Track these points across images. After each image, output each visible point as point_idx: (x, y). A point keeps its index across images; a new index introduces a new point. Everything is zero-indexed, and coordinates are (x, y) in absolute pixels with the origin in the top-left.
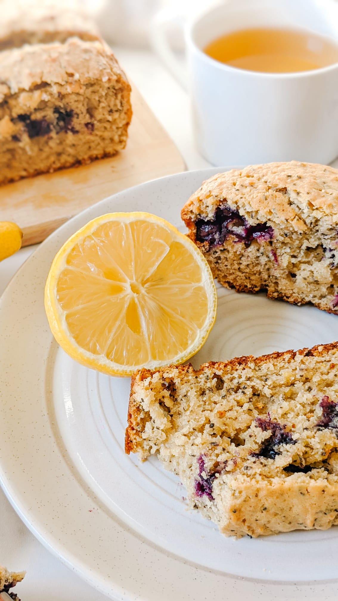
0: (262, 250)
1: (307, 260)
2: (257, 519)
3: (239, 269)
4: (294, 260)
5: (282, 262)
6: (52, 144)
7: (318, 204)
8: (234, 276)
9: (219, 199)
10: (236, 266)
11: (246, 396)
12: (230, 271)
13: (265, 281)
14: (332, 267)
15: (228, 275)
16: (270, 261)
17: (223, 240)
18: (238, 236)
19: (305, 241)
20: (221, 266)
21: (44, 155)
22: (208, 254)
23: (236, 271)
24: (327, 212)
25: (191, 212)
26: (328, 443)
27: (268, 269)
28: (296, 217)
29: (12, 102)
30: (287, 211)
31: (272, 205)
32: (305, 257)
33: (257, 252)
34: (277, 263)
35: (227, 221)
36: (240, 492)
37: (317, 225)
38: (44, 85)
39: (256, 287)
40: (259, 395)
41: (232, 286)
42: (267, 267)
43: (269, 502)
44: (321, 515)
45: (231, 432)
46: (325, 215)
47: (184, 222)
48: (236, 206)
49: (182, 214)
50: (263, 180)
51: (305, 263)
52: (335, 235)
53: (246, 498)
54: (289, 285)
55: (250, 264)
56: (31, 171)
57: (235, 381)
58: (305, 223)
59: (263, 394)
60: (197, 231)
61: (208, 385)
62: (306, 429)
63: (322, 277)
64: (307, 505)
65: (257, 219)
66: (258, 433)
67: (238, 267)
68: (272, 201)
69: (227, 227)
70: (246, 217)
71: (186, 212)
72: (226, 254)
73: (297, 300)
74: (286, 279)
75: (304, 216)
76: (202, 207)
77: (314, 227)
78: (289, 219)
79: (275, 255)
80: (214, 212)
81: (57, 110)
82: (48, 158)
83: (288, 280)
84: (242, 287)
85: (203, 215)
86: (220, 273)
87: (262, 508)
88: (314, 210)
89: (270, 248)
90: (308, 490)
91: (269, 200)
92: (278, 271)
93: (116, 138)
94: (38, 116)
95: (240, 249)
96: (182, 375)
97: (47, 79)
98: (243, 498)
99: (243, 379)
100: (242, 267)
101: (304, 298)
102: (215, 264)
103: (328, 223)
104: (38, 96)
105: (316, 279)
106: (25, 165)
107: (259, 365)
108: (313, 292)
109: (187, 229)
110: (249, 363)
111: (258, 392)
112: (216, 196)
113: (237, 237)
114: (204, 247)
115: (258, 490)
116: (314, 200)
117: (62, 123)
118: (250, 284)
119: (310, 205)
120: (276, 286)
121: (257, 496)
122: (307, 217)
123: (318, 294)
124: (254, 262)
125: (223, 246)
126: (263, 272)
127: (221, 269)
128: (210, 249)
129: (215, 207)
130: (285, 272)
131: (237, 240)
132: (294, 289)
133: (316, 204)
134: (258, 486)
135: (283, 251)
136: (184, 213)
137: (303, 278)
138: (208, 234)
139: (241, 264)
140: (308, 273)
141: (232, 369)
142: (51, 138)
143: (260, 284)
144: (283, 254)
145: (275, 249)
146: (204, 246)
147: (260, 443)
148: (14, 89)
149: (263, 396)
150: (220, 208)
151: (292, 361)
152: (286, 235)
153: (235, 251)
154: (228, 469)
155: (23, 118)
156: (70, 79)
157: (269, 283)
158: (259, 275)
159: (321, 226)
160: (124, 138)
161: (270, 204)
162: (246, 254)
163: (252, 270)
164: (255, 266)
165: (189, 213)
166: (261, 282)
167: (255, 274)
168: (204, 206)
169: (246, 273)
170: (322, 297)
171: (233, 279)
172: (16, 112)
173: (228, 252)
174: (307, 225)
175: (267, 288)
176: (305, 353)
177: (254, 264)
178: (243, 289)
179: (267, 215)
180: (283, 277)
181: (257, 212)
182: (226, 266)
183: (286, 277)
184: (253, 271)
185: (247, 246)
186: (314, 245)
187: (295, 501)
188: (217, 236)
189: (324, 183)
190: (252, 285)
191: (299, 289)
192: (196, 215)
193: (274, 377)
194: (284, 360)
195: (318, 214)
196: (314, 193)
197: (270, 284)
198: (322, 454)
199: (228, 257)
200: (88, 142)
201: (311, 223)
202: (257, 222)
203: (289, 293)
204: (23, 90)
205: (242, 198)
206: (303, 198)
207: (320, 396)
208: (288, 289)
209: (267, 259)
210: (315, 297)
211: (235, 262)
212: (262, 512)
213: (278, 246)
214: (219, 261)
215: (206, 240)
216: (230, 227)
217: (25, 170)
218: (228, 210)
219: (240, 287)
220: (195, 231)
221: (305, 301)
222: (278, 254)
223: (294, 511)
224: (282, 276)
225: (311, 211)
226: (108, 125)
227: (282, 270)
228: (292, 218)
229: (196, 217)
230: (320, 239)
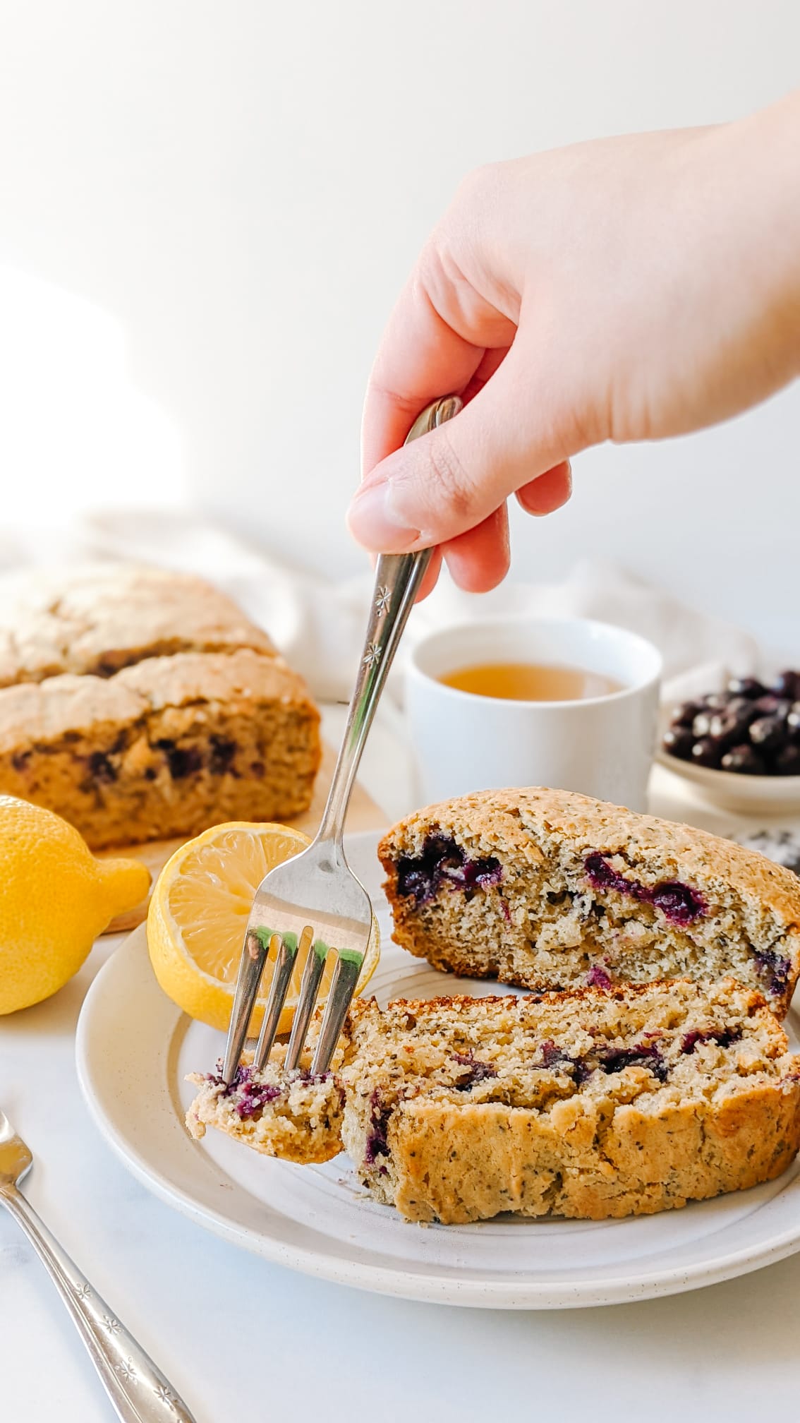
0: (488, 903)
1: (550, 916)
2: (445, 1174)
3: (458, 935)
4: (532, 917)
5: (516, 919)
6: (201, 789)
7: (556, 824)
8: (451, 949)
9: (429, 823)
10: (454, 932)
11: (446, 1038)
12: (445, 941)
13: (495, 954)
14: (583, 922)
15: (442, 948)
16: (499, 920)
17: (436, 889)
18: (455, 880)
19: (545, 883)
20: (433, 934)
21: (186, 806)
22: (414, 915)
23: (454, 941)
24: (568, 833)
25: (392, 847)
26: (543, 1080)
27: (499, 935)
28: (530, 842)
29: (153, 722)
30: (517, 835)
31: (498, 828)
32: (547, 912)
33: (482, 907)
34: (510, 921)
35: (440, 860)
36: (421, 1121)
37: (558, 856)
38: (200, 702)
39: (482, 965)
40: (463, 1041)
41: (450, 970)
42: (496, 930)
43: (459, 1140)
44: (529, 1173)
45: (420, 1069)
46: (565, 837)
47: (381, 864)
48: (451, 831)
49: (380, 848)
50: (489, 802)
51: (548, 921)
52: (582, 870)
53: (428, 1131)
54: (527, 958)
55: (473, 926)
56: (166, 829)
57: (433, 1023)
58: (542, 852)
59: (469, 1039)
60: (400, 879)
61: (396, 1021)
62: (519, 1068)
63: (570, 936)
64: (509, 1149)
65: (480, 849)
66: (454, 1067)
67: (457, 933)
68: (498, 822)
69: (440, 868)
70: (465, 846)
71: (384, 847)
72: (440, 915)
73: (541, 984)
74: (523, 950)
75: (539, 843)
76: (406, 837)
77: (553, 858)
78: (519, 845)
79: (506, 909)
80: (422, 843)
81: (214, 739)
82: (191, 811)
83: (527, 952)
84: (463, 968)
85: (409, 851)
86: (431, 945)
87: (450, 1153)
88: (551, 832)
89: (499, 898)
90: (510, 1123)
91: (494, 821)
92: (511, 935)
93: (295, 792)
94: (186, 744)
95: (458, 904)
96: (361, 1008)
97: (206, 693)
98: (423, 1132)
99: (444, 1019)
100: (462, 932)
101: (550, 980)
102: (425, 932)
103: (569, 848)
104: (191, 715)
105: (562, 942)
106: (158, 820)
107: (468, 1008)
108: (561, 968)
109: (385, 873)
110: (453, 1004)
111: (463, 1037)
112: (425, 820)
113: (454, 883)
114: (409, 904)
115: (444, 1117)
116: (552, 820)
117: (218, 760)
118: (474, 962)
119: (548, 826)
120: (510, 962)
121: (442, 1129)
122: (543, 845)
123: (568, 970)
124: (478, 922)
125: (436, 900)
126: (492, 940)
127: (432, 939)
128: (418, 905)
129: (424, 836)
130: (522, 938)
131: (453, 887)
132: (535, 964)
133: (554, 824)
134: (444, 1110)
135: (517, 903)
136: (381, 849)
137: (545, 941)
138: (416, 882)
139: (460, 928)
140: (552, 934)
141: (431, 1010)
142: (199, 779)
143: (487, 960)
144: (518, 907)
145: (507, 901)
146: (409, 902)
147: (455, 1078)
148: (158, 703)
149: (469, 1042)
150: (430, 838)
151: (513, 1007)
152: (518, 873)
153: (451, 906)
154: (407, 1094)
155: (164, 744)
156: (238, 696)
157: (501, 957)
158: (486, 944)
159: (563, 856)
160: (307, 794)
161: (495, 827)
162: (467, 911)
163: (476, 937)
164: (481, 930)
165: (389, 848)
166: (489, 957)
167: (480, 944)
168: (409, 836)
169: (467, 942)
170: (574, 975)
171: (449, 954)
172: (157, 734)
173: (443, 910)
174: (544, 856)
175: (498, 965)
176: (531, 999)
177: (479, 926)
178: (464, 970)
179: (491, 841)
180: (519, 946)
181: (479, 836)
182: (440, 932)
183: (523, 946)
184: (478, 939)
185: (469, 897)
186: (557, 888)
187: (493, 1141)
188: (426, 885)
189: (569, 805)
190: (477, 962)
191: (542, 963)
192: (399, 852)
193: (486, 1022)
194: (502, 1005)
195: (557, 838)
196: (552, 813)
197: (501, 960)
198: (534, 1093)
199: (442, 918)
200: (254, 794)
201: (549, 853)
202: (479, 853)
203: (527, 971)
204: (169, 706)
205: (458, 819)
206: (537, 818)
207: (542, 1042)
208: (526, 964)
209: (495, 917)
210: (564, 975)
211: (452, 925)
212: (451, 1161)
213: (510, 894)
214: (430, 926)
215: (413, 893)
216: (445, 869)
217: (157, 827)
218: (440, 839)
219: (460, 967)
220: (396, 878)
221: (552, 985)
222: (511, 908)
223: (493, 1162)
224: (518, 944)
225: (548, 833)
226: (284, 770)
227: (518, 934)
228: (524, 843)
229: (398, 855)
230: (563, 879)
